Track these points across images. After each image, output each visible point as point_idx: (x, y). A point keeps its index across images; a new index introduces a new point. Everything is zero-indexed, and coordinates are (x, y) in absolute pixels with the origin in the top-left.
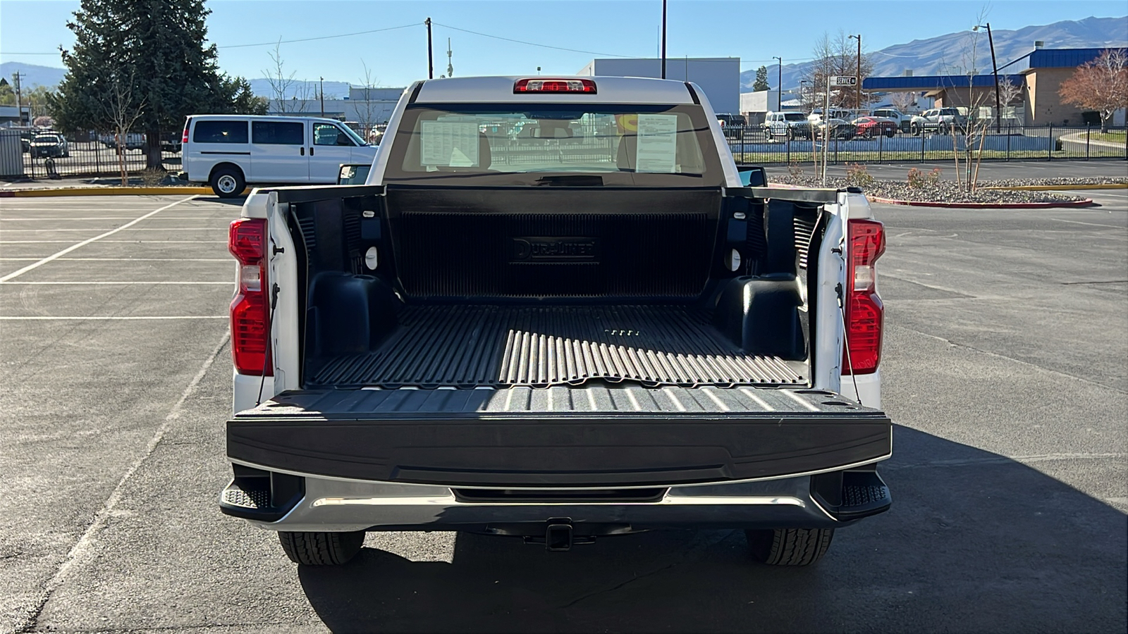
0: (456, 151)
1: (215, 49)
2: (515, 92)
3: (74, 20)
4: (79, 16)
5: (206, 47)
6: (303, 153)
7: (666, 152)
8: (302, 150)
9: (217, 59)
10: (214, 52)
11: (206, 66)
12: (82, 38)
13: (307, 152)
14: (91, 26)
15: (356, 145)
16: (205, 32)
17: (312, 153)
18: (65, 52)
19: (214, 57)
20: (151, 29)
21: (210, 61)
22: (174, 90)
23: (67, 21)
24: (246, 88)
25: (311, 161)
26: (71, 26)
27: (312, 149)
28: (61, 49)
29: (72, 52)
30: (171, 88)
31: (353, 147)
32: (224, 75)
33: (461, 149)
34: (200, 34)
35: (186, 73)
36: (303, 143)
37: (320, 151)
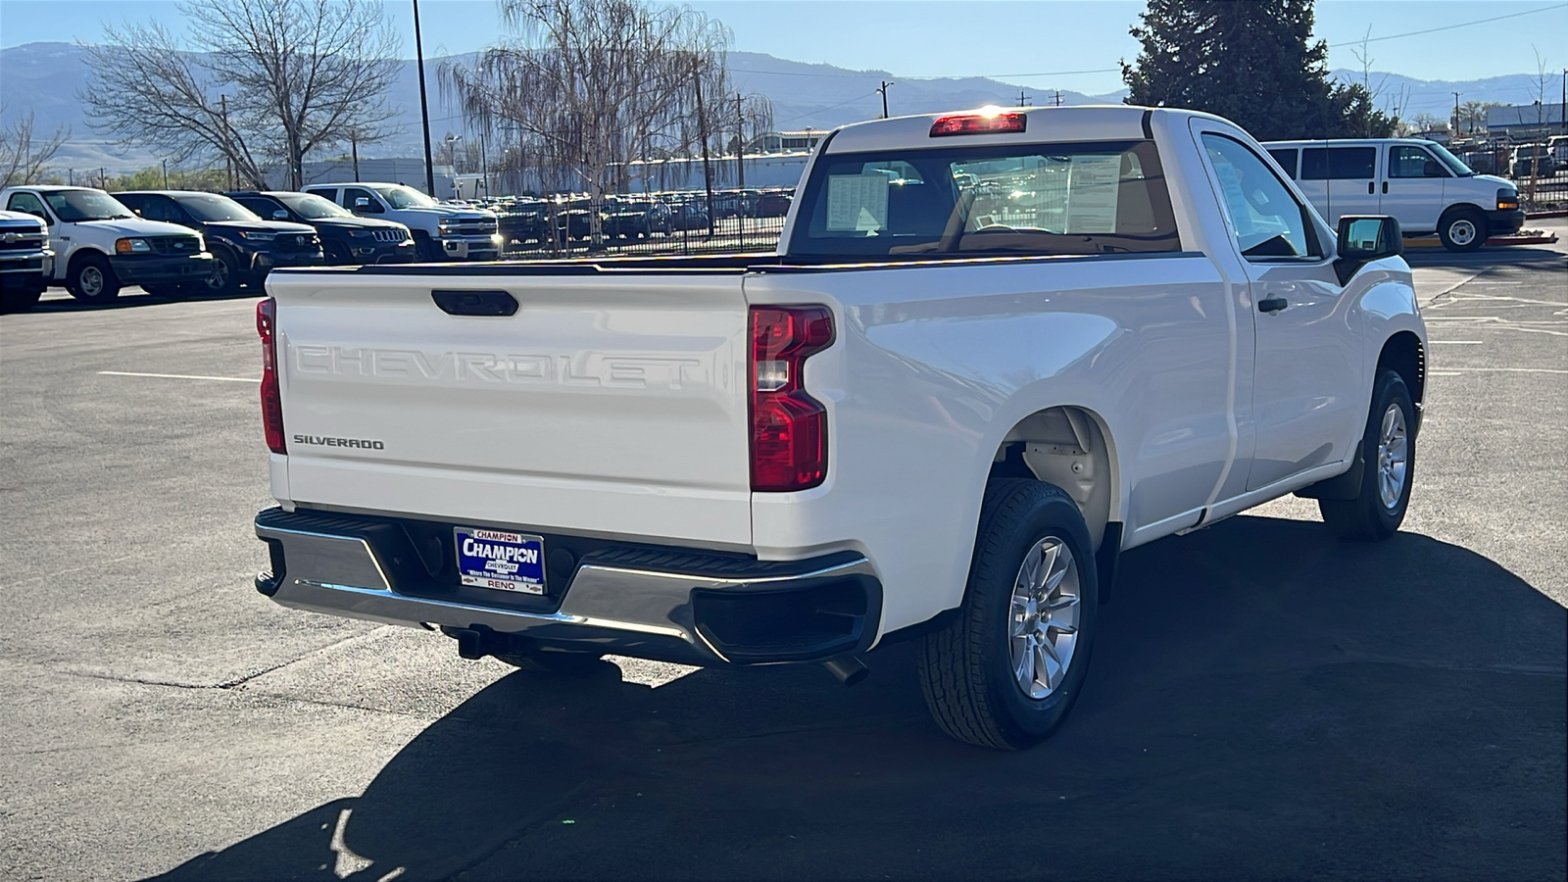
0: (864, 212)
1: (1324, 47)
2: (931, 136)
3: (1140, 24)
4: (1148, 20)
5: (1310, 44)
6: (1371, 190)
7: (1105, 206)
8: (1372, 185)
9: (1326, 60)
10: (1323, 51)
11: (1311, 71)
12: (1149, 45)
13: (1378, 188)
14: (1161, 29)
15: (1451, 176)
16: (1312, 23)
17: (1385, 190)
18: (1126, 68)
19: (1322, 58)
20: (1234, 28)
21: (1316, 65)
22: (1258, 108)
23: (1131, 27)
24: (1364, 98)
25: (1383, 202)
26: (1136, 32)
27: (1385, 185)
28: (1122, 64)
29: (1135, 68)
30: (1256, 106)
31: (1446, 179)
32: (1333, 83)
33: (869, 209)
34: (1304, 29)
35: (1278, 84)
36: (1373, 177)
37: (1395, 186)
